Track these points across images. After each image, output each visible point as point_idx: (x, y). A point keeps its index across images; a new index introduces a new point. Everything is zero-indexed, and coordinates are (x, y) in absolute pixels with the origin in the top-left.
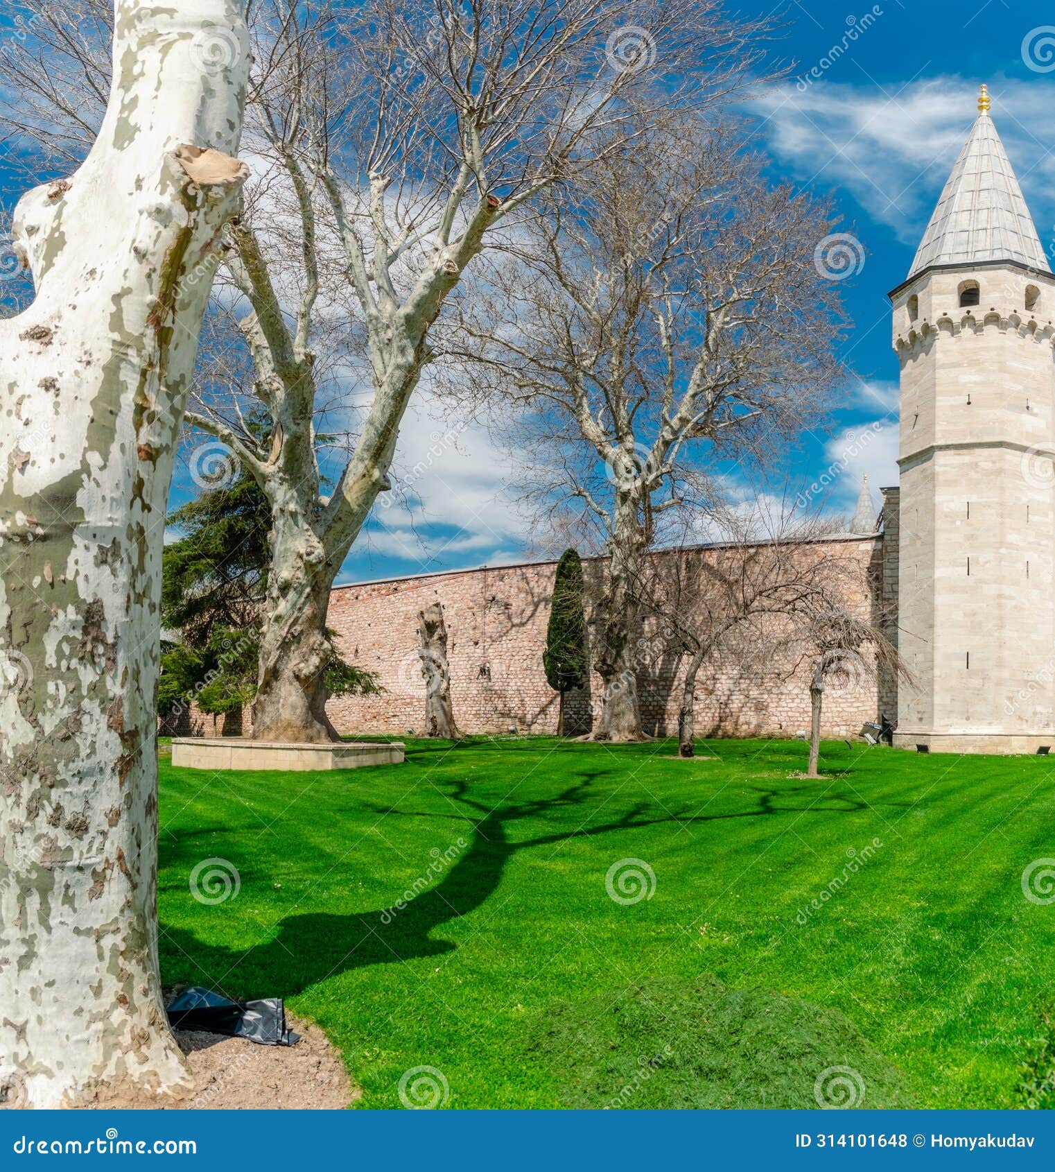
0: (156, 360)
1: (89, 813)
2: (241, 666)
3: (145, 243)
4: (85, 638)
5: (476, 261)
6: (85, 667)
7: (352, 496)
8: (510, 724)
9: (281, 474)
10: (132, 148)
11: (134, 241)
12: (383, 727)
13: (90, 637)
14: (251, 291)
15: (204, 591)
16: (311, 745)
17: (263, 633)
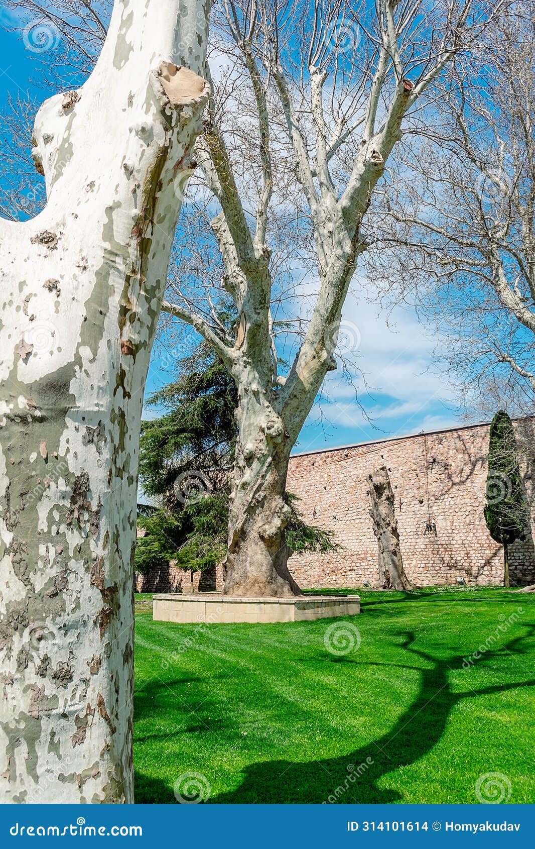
0: (137, 268)
1: (73, 663)
2: (214, 528)
3: (133, 161)
4: (74, 507)
5: (397, 147)
6: (73, 532)
7: (304, 375)
8: (457, 575)
9: (245, 358)
10: (128, 66)
11: (125, 157)
12: (341, 581)
13: (77, 506)
14: (219, 192)
15: (182, 461)
16: (275, 599)
17: (231, 498)
